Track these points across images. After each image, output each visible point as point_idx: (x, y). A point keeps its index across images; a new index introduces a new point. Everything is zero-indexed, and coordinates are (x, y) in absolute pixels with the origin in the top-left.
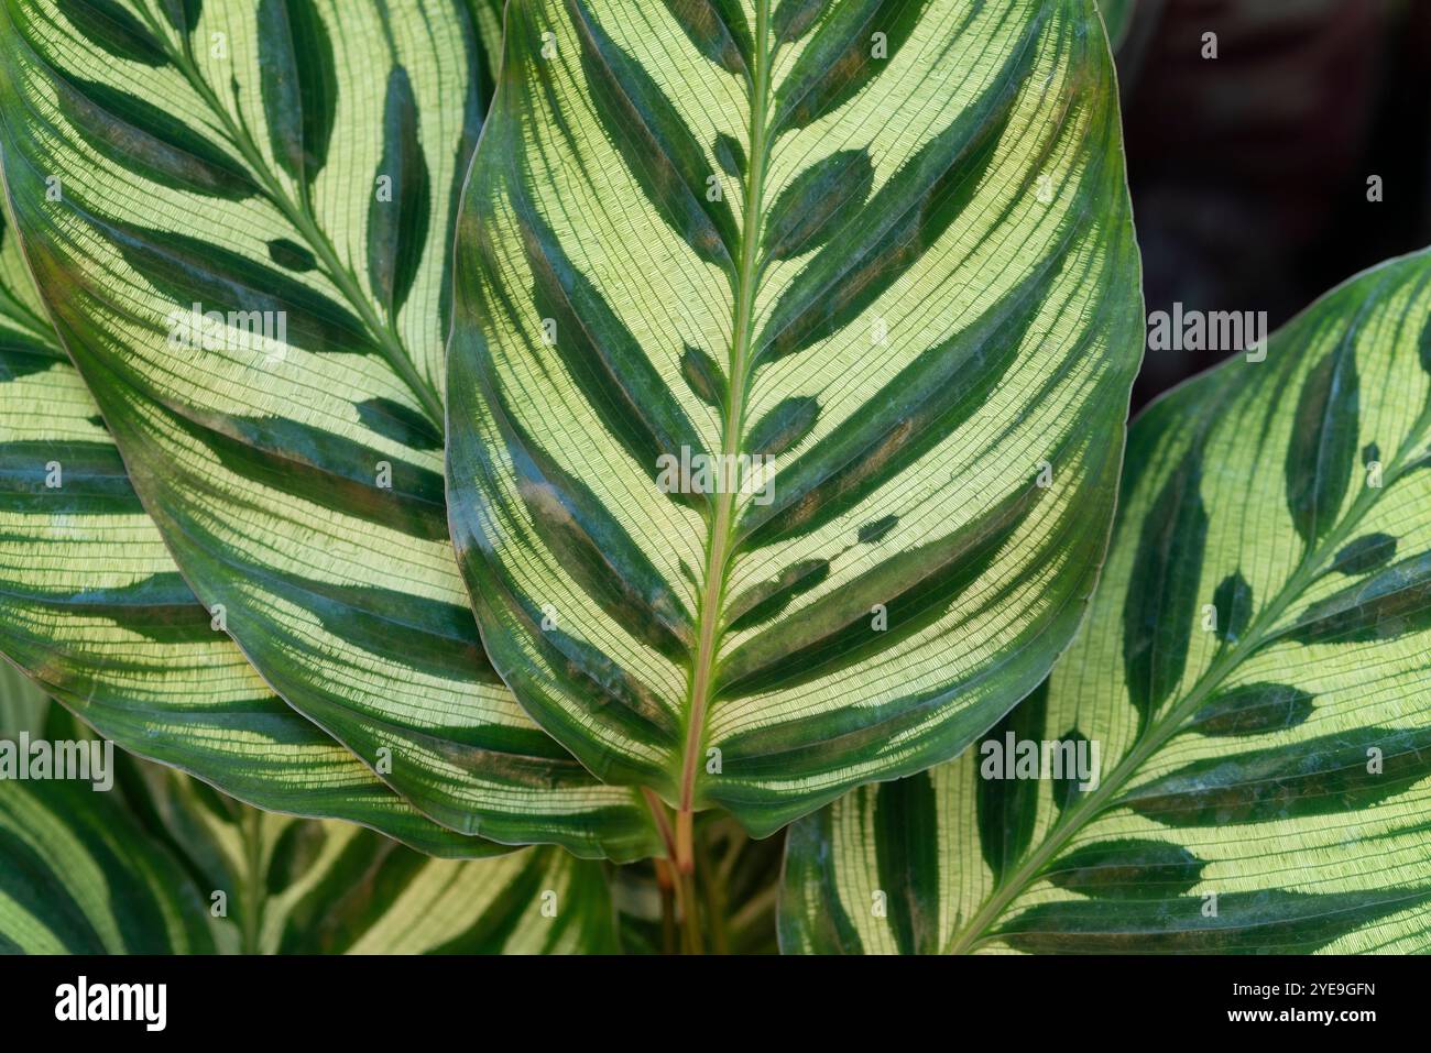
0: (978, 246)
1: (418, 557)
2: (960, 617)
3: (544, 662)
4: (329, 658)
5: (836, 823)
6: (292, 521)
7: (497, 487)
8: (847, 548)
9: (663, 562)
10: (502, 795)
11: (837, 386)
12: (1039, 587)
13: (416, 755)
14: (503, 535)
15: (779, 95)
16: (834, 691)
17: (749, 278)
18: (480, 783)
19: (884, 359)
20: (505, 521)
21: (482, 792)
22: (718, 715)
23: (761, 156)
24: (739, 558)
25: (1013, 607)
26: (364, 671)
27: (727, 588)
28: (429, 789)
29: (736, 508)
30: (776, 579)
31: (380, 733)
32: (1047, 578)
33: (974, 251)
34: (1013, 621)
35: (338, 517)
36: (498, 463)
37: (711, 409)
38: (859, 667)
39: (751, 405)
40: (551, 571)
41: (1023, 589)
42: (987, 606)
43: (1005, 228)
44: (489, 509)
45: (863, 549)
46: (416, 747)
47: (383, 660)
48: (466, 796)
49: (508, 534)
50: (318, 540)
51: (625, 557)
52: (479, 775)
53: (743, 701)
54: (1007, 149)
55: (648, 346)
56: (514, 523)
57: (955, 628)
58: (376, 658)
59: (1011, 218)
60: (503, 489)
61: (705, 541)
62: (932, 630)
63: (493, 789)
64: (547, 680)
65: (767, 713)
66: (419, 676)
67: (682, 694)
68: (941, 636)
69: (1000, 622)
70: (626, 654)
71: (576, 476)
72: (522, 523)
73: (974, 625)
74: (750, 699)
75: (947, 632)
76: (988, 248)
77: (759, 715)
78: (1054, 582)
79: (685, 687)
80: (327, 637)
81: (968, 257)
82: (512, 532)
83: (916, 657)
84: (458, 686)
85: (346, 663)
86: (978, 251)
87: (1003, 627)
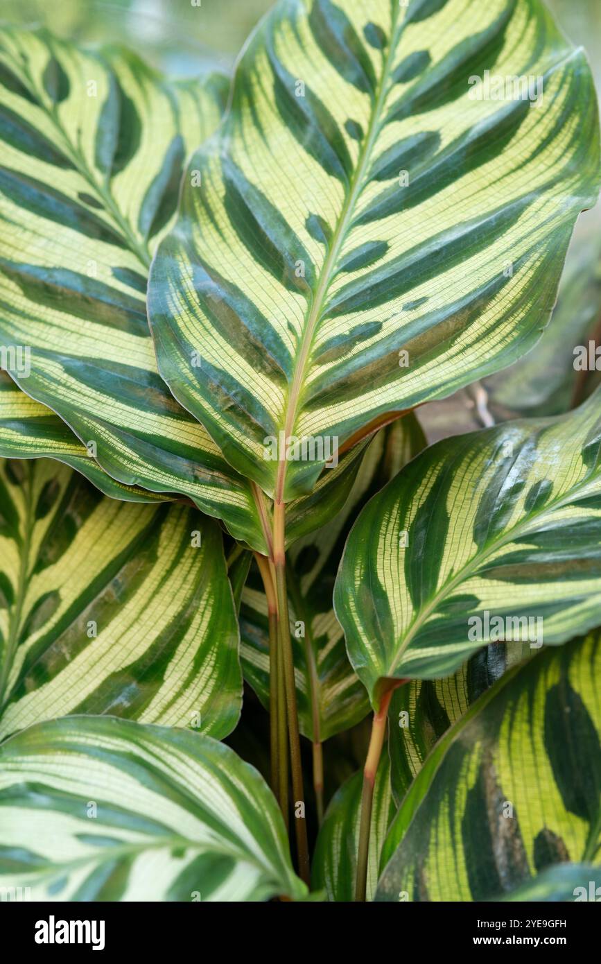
0: (502, 178)
1: (132, 346)
2: (462, 348)
3: (194, 378)
4: (64, 385)
5: (381, 537)
6: (59, 327)
7: (181, 283)
8: (395, 315)
9: (277, 323)
10: (160, 475)
11: (402, 236)
12: (513, 324)
13: (107, 436)
14: (180, 309)
15: (390, 108)
16: (377, 398)
17: (357, 189)
18: (146, 464)
19: (433, 225)
20: (182, 302)
21: (146, 470)
22: (302, 422)
23: (374, 134)
24: (325, 321)
25: (496, 337)
26: (85, 395)
27: (316, 339)
28: (111, 457)
29: (328, 294)
30: (347, 333)
31: (85, 418)
32: (518, 319)
33: (499, 180)
34: (494, 346)
35: (88, 324)
36: (183, 271)
37: (320, 245)
38: (394, 384)
39: (346, 244)
40: (207, 330)
41: (502, 326)
42: (478, 340)
43: (520, 172)
44: (174, 295)
45: (405, 313)
46: (107, 432)
47: (98, 393)
48: (134, 469)
49: (183, 309)
50: (74, 337)
51: (253, 320)
52: (145, 459)
53: (319, 411)
54: (526, 130)
55: (286, 215)
56: (188, 303)
57: (456, 355)
58: (94, 391)
59: (525, 168)
60: (184, 284)
61: (305, 311)
62: (443, 357)
63: (154, 471)
64: (194, 387)
65: (333, 417)
66: (118, 404)
67: (281, 408)
68: (448, 360)
69: (486, 347)
70: (248, 379)
71: (231, 281)
72: (193, 303)
73: (470, 351)
74: (323, 409)
75: (452, 357)
76: (508, 179)
77: (328, 420)
78: (522, 322)
79: (283, 402)
80: (65, 376)
81: (494, 182)
82: (186, 308)
83: (431, 373)
84: (143, 413)
85: (74, 390)
86: (502, 180)
87: (489, 349)
